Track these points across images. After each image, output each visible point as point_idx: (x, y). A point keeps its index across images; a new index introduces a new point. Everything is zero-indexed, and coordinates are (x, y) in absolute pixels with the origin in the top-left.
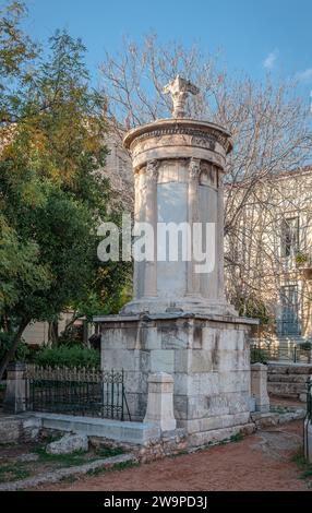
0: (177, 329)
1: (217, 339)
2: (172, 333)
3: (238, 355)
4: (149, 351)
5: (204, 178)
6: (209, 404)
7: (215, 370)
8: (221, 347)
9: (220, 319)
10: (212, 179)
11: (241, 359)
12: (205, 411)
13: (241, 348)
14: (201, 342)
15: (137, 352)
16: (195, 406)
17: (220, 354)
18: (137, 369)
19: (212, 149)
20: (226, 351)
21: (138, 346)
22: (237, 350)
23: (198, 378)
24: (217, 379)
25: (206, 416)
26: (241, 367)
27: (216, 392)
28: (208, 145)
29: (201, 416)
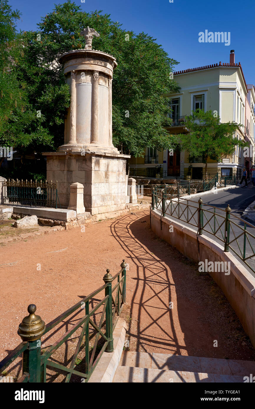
0: (86, 160)
1: (108, 165)
2: (84, 162)
3: (119, 174)
4: (72, 171)
5: (101, 81)
6: (103, 200)
7: (107, 182)
8: (110, 169)
9: (109, 155)
10: (106, 82)
11: (121, 176)
12: (101, 203)
13: (121, 169)
14: (99, 166)
15: (65, 172)
16: (95, 200)
17: (110, 173)
18: (66, 181)
19: (105, 66)
20: (112, 172)
21: (66, 169)
22: (119, 171)
23: (97, 186)
24: (108, 186)
25: (102, 206)
26: (121, 180)
27: (107, 193)
28: (103, 64)
29: (99, 206)
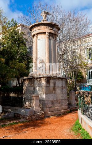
0: (42, 81)
1: (55, 83)
3: (63, 88)
4: (35, 87)
5: (51, 38)
7: (55, 93)
8: (56, 85)
10: (53, 38)
11: (64, 89)
12: (51, 106)
13: (64, 86)
14: (49, 84)
16: (47, 104)
17: (56, 88)
19: (53, 29)
20: (58, 87)
22: (62, 86)
23: (48, 95)
24: (55, 95)
25: (52, 107)
26: (64, 92)
27: (55, 99)
28: (51, 29)
29: (50, 107)
